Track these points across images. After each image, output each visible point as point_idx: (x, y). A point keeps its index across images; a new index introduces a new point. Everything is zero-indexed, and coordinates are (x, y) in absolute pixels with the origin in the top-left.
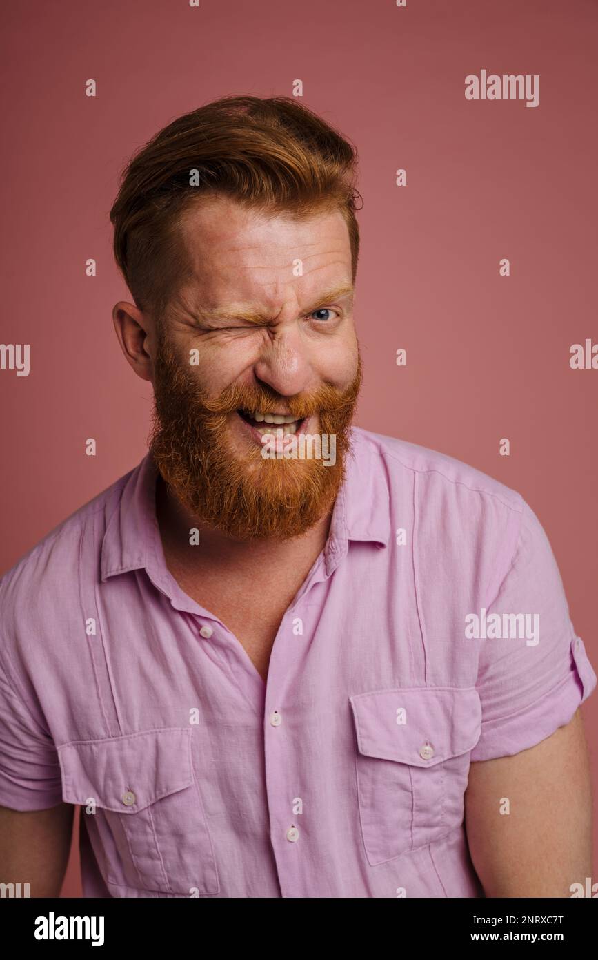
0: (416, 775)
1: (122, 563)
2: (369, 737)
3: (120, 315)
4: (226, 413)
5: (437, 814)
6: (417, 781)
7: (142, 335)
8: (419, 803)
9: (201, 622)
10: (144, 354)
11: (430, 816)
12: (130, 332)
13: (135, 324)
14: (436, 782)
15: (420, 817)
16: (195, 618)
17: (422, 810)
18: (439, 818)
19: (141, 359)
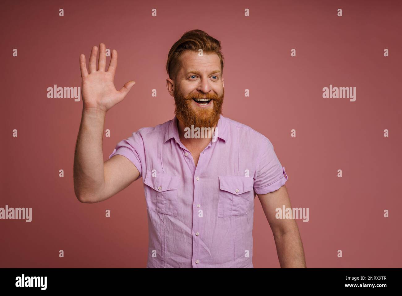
0: (234, 197)
1: (169, 137)
2: (223, 186)
3: (168, 81)
4: (190, 99)
5: (238, 208)
6: (234, 198)
7: (172, 86)
8: (234, 204)
9: (186, 152)
10: (173, 90)
11: (236, 208)
12: (170, 85)
13: (171, 83)
14: (239, 199)
15: (234, 208)
16: (184, 150)
17: (234, 206)
18: (238, 209)
19: (172, 92)
